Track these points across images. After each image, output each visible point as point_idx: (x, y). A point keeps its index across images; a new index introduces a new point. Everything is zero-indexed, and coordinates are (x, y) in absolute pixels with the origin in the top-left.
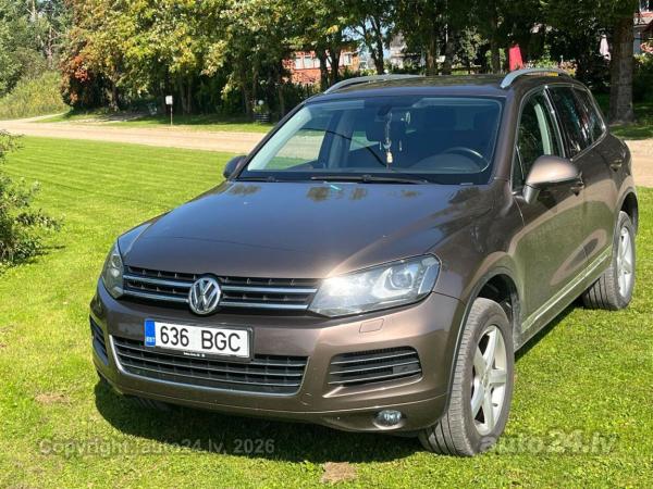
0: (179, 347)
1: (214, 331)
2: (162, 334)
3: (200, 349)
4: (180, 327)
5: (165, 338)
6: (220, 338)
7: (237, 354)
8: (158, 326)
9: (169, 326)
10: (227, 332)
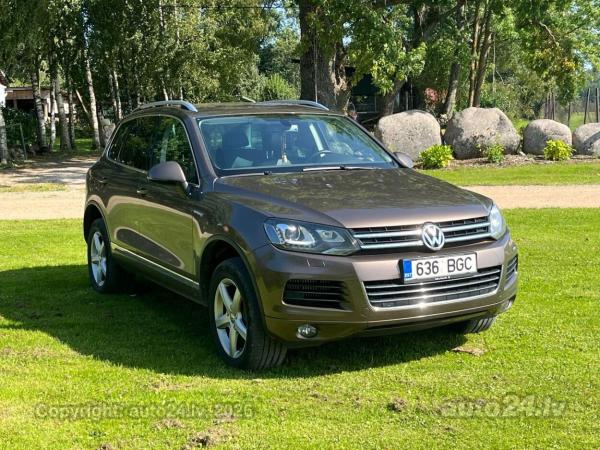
0: (432, 275)
1: (456, 258)
2: (418, 268)
3: (447, 273)
4: (431, 261)
5: (420, 272)
6: (460, 262)
7: (470, 271)
8: (414, 264)
9: (424, 262)
10: (464, 257)
